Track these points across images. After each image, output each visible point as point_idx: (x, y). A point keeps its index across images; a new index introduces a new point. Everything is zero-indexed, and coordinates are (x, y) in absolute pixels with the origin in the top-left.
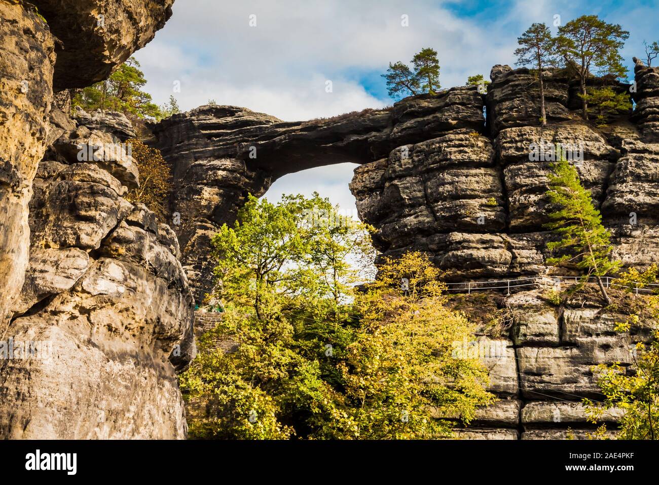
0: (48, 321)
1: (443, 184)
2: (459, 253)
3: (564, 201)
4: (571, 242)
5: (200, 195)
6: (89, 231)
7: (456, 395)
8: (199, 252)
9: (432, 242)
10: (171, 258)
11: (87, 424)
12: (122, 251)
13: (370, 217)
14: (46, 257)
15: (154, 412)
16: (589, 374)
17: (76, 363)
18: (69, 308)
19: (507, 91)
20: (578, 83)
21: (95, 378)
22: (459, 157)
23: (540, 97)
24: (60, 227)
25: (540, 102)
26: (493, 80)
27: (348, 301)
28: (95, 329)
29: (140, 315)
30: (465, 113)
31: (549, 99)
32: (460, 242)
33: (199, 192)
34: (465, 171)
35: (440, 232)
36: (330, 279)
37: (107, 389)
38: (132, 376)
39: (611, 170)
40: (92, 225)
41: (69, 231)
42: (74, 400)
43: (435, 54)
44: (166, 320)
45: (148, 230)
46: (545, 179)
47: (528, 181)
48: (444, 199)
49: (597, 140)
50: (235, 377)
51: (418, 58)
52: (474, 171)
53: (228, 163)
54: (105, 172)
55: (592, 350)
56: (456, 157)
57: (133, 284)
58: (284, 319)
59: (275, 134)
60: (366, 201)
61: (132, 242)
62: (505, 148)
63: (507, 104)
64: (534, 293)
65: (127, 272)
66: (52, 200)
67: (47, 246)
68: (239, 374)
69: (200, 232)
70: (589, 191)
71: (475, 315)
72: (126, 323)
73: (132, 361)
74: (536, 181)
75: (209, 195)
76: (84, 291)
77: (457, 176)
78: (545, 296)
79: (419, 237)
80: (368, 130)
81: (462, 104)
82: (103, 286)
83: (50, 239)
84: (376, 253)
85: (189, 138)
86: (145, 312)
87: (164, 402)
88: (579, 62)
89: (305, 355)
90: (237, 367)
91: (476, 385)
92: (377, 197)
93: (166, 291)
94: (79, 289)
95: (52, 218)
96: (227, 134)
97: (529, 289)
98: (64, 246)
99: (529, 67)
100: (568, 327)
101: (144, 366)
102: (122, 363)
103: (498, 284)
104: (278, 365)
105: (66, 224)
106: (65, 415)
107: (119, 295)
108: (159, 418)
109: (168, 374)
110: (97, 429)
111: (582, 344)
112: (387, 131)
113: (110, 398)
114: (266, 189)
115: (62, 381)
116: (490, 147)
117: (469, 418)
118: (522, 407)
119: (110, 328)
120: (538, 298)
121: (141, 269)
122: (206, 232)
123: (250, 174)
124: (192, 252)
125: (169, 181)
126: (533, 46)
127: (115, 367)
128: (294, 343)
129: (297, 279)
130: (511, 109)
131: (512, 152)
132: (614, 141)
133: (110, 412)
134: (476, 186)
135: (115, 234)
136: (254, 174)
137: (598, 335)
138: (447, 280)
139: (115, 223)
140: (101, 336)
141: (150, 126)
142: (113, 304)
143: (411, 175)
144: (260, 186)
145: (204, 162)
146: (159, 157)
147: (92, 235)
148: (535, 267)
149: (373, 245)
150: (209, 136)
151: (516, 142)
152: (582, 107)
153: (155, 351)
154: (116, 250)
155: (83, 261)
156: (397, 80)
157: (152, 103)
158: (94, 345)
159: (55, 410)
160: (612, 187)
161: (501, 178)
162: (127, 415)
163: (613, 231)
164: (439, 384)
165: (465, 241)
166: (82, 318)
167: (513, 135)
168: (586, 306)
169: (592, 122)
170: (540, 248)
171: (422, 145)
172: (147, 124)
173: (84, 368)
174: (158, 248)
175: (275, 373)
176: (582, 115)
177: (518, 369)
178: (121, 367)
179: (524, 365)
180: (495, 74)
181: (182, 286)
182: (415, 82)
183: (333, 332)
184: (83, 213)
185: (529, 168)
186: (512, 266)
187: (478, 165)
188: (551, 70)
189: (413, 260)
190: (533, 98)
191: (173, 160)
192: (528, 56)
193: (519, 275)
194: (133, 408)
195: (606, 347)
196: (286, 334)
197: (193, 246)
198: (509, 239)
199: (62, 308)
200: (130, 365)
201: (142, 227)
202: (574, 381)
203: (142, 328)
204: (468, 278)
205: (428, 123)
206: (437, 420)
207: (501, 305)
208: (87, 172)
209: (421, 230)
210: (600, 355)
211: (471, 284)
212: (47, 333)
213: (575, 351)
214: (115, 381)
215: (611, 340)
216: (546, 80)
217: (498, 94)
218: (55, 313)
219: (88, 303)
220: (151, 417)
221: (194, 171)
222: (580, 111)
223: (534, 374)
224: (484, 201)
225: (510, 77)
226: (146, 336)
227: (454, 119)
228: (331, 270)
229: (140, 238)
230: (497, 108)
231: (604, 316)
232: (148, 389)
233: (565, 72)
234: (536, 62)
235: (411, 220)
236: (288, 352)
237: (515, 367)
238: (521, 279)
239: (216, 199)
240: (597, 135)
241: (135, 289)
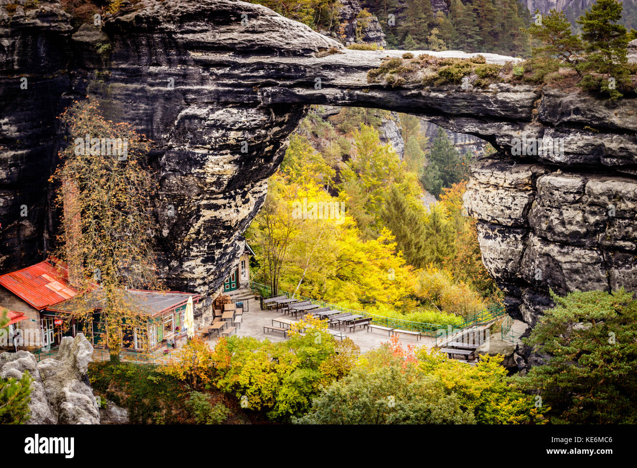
5: (201, 168)
8: (208, 238)
69: (208, 214)
75: (217, 166)
122: (217, 214)
123: (280, 120)
124: (197, 240)
145: (203, 112)
150: (206, 65)
197: (198, 233)
221: (186, 125)
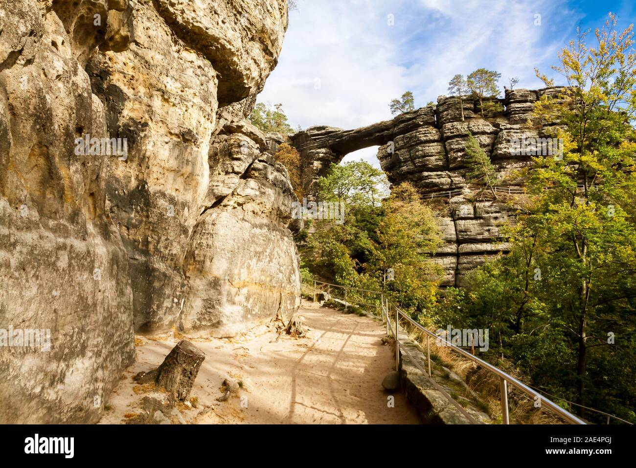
0: (222, 211)
1: (418, 151)
2: (427, 181)
3: (473, 154)
4: (477, 173)
6: (238, 165)
7: (428, 242)
9: (414, 177)
10: (283, 178)
11: (244, 258)
12: (257, 174)
13: (387, 169)
14: (219, 179)
15: (280, 252)
16: (489, 230)
17: (236, 229)
18: (232, 203)
19: (446, 107)
20: (478, 100)
21: (246, 236)
22: (425, 138)
23: (461, 108)
24: (224, 164)
25: (461, 111)
26: (439, 102)
27: (379, 205)
28: (246, 213)
29: (269, 206)
30: (426, 118)
31: (465, 109)
32: (427, 176)
33: (312, 164)
34: (428, 145)
35: (418, 172)
36: (371, 196)
37: (253, 241)
38: (267, 235)
39: (495, 138)
40: (240, 162)
41: (229, 166)
42: (236, 247)
43: (411, 93)
44: (282, 208)
45: (270, 164)
46: (464, 145)
47: (457, 147)
48: (419, 158)
49: (488, 125)
50: (332, 240)
51: (404, 96)
52: (432, 144)
53: (323, 150)
54: (247, 137)
55: (489, 220)
56: (423, 139)
57: (263, 190)
58: (351, 215)
59: (342, 136)
60: (384, 161)
61: (261, 170)
62: (446, 133)
63: (445, 113)
64: (462, 196)
65: (260, 185)
66: (221, 151)
67: (219, 174)
68: (334, 239)
70: (484, 150)
71: (435, 207)
72: (262, 210)
73: (266, 229)
74: (460, 146)
75: (317, 164)
76: (238, 195)
77: (424, 147)
78: (467, 198)
79: (409, 175)
80: (383, 130)
81: (425, 115)
82: (248, 191)
83: (220, 170)
84: (389, 184)
85: (307, 141)
86: (271, 204)
87: (285, 247)
88: (478, 91)
89: (361, 229)
90: (333, 236)
91: (438, 239)
92: (389, 159)
93: (282, 194)
94: (236, 193)
95: (221, 160)
96: (322, 138)
97: (459, 195)
98: (227, 173)
99: (454, 95)
100: (478, 210)
101: (273, 230)
102: (261, 229)
103: (445, 194)
104: (350, 234)
105: (227, 162)
106: (231, 254)
107: (256, 196)
108: (282, 255)
109: (287, 234)
110: (250, 261)
111: (485, 217)
112: (391, 130)
113: (255, 246)
114: (341, 160)
115: (229, 238)
116: (438, 133)
117: (434, 252)
118: (458, 246)
119: (254, 213)
120: (464, 198)
121: (267, 183)
122: (316, 180)
123: (333, 154)
125: (300, 160)
126: (456, 85)
127: (257, 231)
128: (356, 224)
129: (355, 198)
130: (447, 115)
131: (449, 134)
132: (496, 125)
133: (256, 253)
134: (433, 151)
135: (252, 166)
136: (335, 154)
137: (492, 213)
138: (422, 193)
139: (252, 160)
140: (249, 216)
141: (290, 137)
142: (254, 201)
143: (403, 149)
144: (338, 159)
145: (314, 151)
146: (295, 150)
147: (241, 167)
148: (462, 185)
149: (389, 180)
150: (315, 139)
151: (451, 129)
152: (480, 111)
153: (279, 224)
154: (254, 174)
155: (236, 179)
156: (395, 107)
157: (290, 128)
158: (246, 221)
159: (226, 252)
160: (496, 146)
161: (445, 147)
162: (265, 254)
163: (497, 166)
164: (420, 238)
165: (429, 175)
166: (239, 208)
167: (449, 127)
168: (486, 200)
169: (486, 117)
170: (464, 176)
171: (407, 135)
172: (289, 137)
173: (240, 232)
174: (275, 173)
175: (349, 237)
176: (481, 115)
177: (456, 230)
178: (260, 231)
179: (459, 228)
180: (439, 101)
181: (290, 192)
182: (403, 107)
183: (373, 219)
184: (235, 156)
185: (457, 141)
186: (451, 185)
187: (434, 141)
188: (465, 96)
189: (405, 185)
190: (457, 109)
191: (300, 151)
192: (454, 90)
193: (454, 189)
194: (268, 250)
195: (496, 218)
196: (352, 221)
197: (311, 187)
198: (449, 173)
199: (228, 203)
200: (265, 230)
201: (266, 163)
202: (482, 234)
203: (271, 212)
204: (432, 192)
205: (410, 124)
206: (421, 254)
207: (446, 203)
208: (237, 137)
209: (410, 172)
210: (493, 221)
211: (433, 195)
212: (220, 215)
213: (482, 221)
214: (258, 238)
215: (497, 215)
216: (463, 100)
217: (441, 109)
218: (225, 206)
219: (241, 200)
220: (278, 255)
221: (309, 155)
222: (480, 113)
223: (463, 232)
224: (437, 157)
225: (446, 101)
226: (273, 216)
227: (422, 122)
228: (371, 192)
229: (265, 168)
230: (441, 115)
231: (494, 204)
232: (276, 241)
233: (471, 96)
234: (458, 92)
235: (405, 168)
236: (354, 228)
237: (454, 229)
238: (456, 190)
239: (320, 166)
240: (488, 123)
241: (264, 193)
